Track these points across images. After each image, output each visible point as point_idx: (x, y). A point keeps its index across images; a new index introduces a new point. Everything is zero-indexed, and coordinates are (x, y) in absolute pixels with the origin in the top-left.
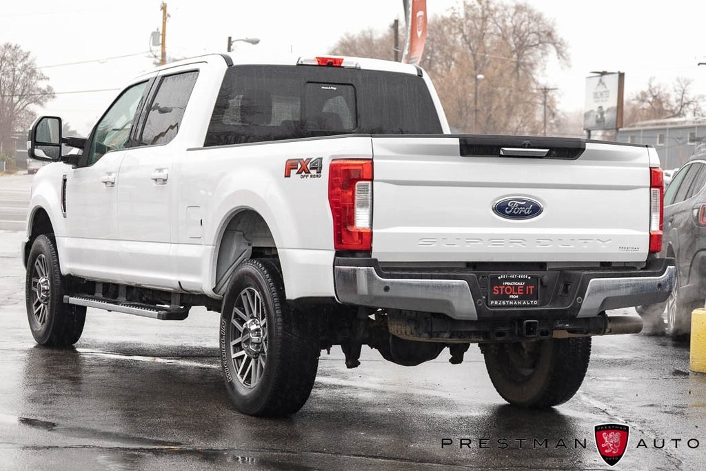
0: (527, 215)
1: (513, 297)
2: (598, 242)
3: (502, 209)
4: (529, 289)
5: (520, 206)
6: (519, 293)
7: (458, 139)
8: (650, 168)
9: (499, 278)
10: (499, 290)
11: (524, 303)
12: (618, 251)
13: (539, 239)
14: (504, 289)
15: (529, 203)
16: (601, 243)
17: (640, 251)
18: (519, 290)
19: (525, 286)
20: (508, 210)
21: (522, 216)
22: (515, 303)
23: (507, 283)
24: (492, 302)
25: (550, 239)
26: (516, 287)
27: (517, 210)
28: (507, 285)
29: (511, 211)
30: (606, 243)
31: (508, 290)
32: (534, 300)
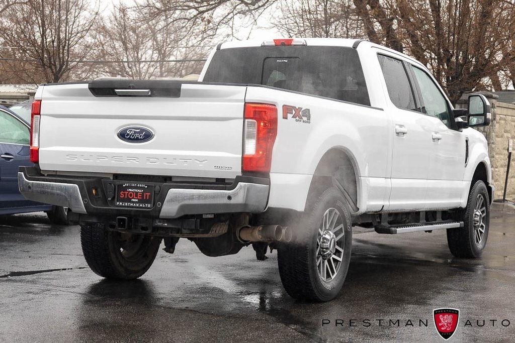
0: (141, 139)
1: (134, 200)
2: (196, 161)
3: (123, 135)
4: (146, 195)
5: (135, 132)
6: (139, 198)
7: (88, 84)
8: (245, 103)
9: (124, 185)
10: (124, 194)
11: (141, 205)
12: (214, 169)
13: (149, 157)
14: (128, 194)
15: (142, 130)
16: (199, 162)
17: (233, 170)
18: (139, 195)
19: (143, 193)
20: (127, 135)
21: (137, 140)
22: (135, 205)
23: (130, 190)
24: (118, 203)
25: (157, 157)
26: (137, 193)
27: (133, 135)
28: (130, 192)
29: (129, 137)
30: (203, 162)
31: (131, 195)
32: (148, 203)
